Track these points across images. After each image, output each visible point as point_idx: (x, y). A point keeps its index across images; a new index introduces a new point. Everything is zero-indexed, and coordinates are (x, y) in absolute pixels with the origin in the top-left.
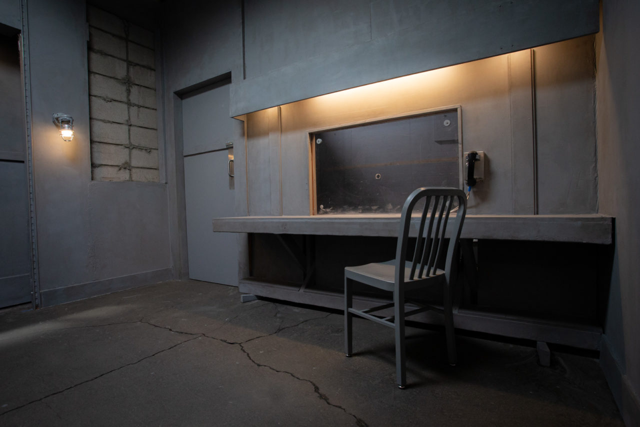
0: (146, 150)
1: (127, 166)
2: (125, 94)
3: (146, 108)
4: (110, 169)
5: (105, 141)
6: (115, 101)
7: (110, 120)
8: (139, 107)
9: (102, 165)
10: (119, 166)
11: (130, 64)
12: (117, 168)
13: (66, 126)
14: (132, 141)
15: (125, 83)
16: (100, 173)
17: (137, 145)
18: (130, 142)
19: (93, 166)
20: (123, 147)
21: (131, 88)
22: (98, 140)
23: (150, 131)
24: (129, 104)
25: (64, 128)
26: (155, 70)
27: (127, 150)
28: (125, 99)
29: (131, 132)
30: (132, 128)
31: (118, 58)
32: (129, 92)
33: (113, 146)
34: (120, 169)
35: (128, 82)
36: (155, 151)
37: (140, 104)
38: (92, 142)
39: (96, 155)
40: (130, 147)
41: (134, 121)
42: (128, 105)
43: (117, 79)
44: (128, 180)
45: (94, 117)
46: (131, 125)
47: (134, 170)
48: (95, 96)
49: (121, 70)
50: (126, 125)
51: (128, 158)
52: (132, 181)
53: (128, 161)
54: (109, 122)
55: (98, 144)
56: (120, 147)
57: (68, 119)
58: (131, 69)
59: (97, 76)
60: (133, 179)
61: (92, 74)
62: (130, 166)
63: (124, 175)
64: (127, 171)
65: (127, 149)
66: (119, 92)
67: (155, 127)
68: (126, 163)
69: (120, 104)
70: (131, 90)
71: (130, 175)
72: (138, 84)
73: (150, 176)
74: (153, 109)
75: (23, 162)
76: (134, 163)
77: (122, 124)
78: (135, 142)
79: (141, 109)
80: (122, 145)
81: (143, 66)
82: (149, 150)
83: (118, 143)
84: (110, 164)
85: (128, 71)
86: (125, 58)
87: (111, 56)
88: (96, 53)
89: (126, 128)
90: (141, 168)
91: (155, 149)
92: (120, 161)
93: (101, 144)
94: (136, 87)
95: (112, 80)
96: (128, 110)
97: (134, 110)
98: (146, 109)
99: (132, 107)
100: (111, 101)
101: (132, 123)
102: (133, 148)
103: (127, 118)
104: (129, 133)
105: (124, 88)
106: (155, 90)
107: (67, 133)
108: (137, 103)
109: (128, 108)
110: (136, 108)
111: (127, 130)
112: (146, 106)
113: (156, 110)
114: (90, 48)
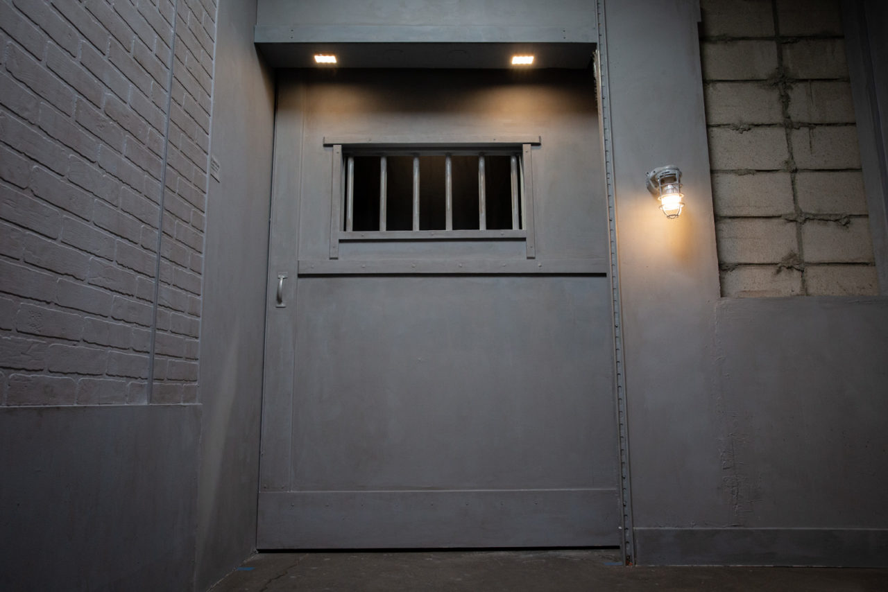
0: (836, 220)
1: (793, 264)
2: (778, 107)
3: (829, 125)
4: (756, 271)
5: (744, 213)
6: (757, 126)
7: (750, 168)
8: (811, 126)
9: (740, 264)
10: (776, 264)
11: (783, 41)
12: (773, 270)
13: (669, 187)
14: (800, 205)
15: (776, 84)
16: (740, 281)
17: (813, 212)
18: (797, 208)
19: (723, 267)
20: (781, 220)
21: (789, 92)
22: (731, 213)
23: (844, 174)
24: (789, 125)
25: (664, 192)
26: (842, 37)
27: (791, 228)
28: (778, 118)
29: (798, 187)
30: (799, 176)
31: (757, 39)
32: (785, 101)
33: (761, 222)
34: (779, 271)
35: (782, 81)
36: (860, 220)
37: (814, 120)
38: (718, 218)
39: (727, 244)
40: (799, 219)
41: (801, 160)
42: (787, 127)
43: (757, 81)
44: (798, 295)
45: (718, 168)
46: (796, 171)
47: (810, 271)
48: (719, 126)
49: (765, 60)
50: (784, 171)
51: (795, 246)
52: (807, 295)
53: (796, 251)
54: (749, 172)
55: (729, 221)
56: (775, 221)
57: (671, 172)
58: (788, 52)
59: (719, 85)
60: (811, 291)
61: (711, 85)
62: (801, 262)
63: (789, 284)
64: (796, 274)
65: (793, 224)
66: (764, 104)
67: (856, 166)
68: (792, 256)
69: (768, 131)
70: (790, 94)
71: (804, 282)
72: (805, 77)
73: (853, 281)
74: (846, 124)
75: (604, 275)
76: (810, 255)
77: (777, 171)
78: (807, 206)
79: (817, 130)
80: (779, 217)
81: (814, 37)
82: (844, 221)
83: (770, 214)
84: (756, 262)
85: (780, 57)
86: (772, 33)
87: (743, 38)
88: (714, 42)
89: (785, 178)
90: (828, 264)
91: (860, 216)
92: (777, 252)
93: (736, 222)
94: (801, 85)
95: (749, 85)
96: (788, 140)
97: (800, 136)
98: (827, 128)
99: (795, 132)
100: (749, 129)
101: (799, 166)
102: (805, 221)
103: (786, 156)
104: (793, 189)
105: (774, 95)
106: (848, 80)
107: (672, 200)
108: (806, 119)
109: (787, 135)
110: (805, 130)
111: (789, 181)
112: (828, 121)
113: (854, 124)
114: (704, 39)
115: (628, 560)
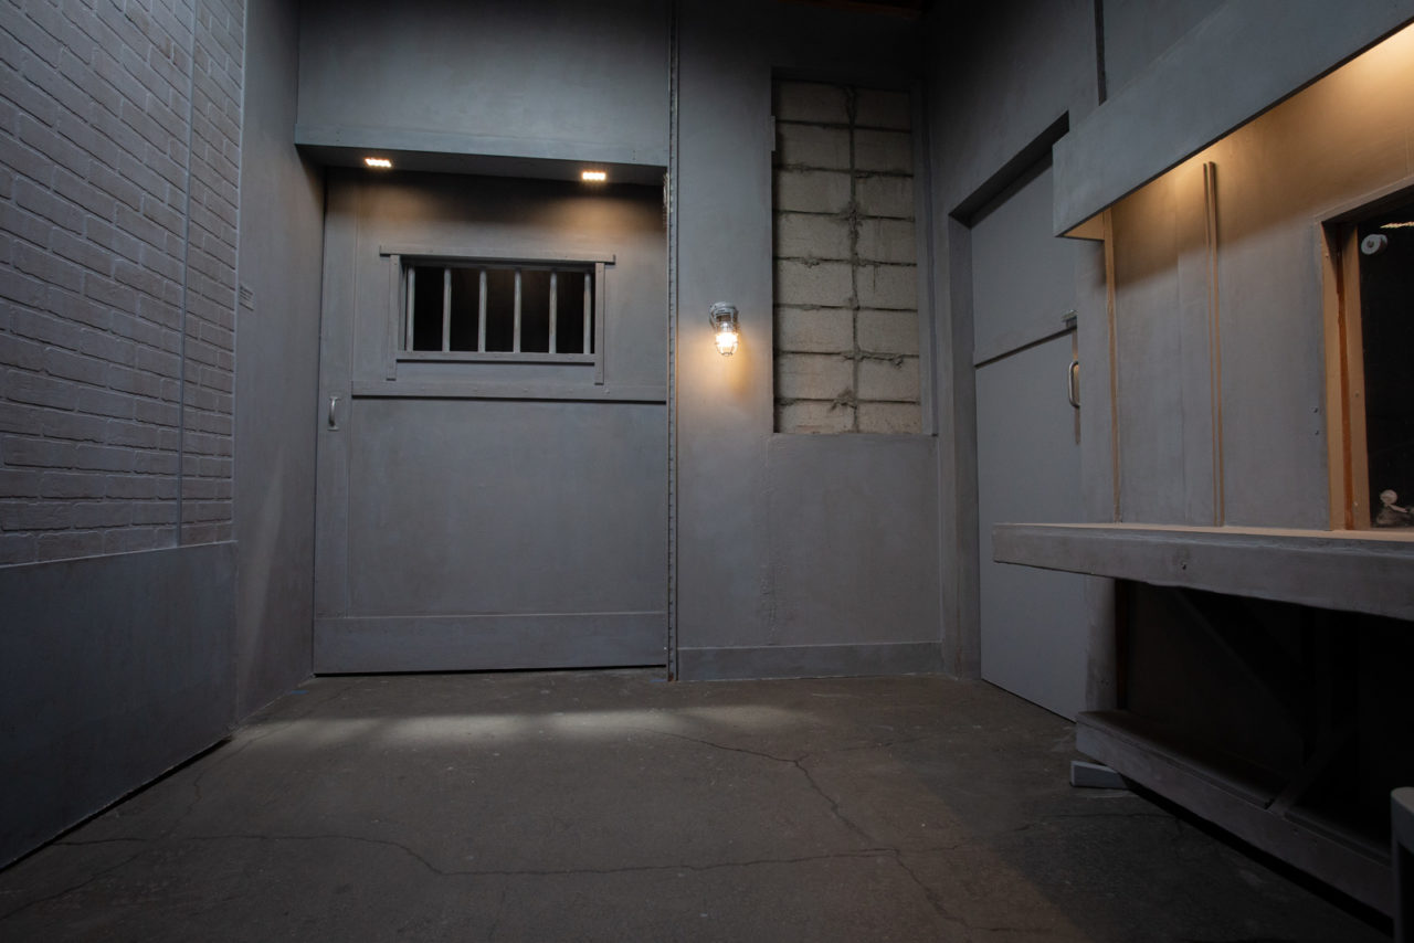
0: (890, 360)
1: (848, 400)
2: (847, 242)
3: (892, 264)
4: (813, 407)
5: (805, 349)
6: (826, 260)
7: (814, 303)
8: (876, 264)
9: (798, 399)
10: (832, 400)
11: (857, 175)
12: (828, 406)
13: (725, 324)
14: (860, 343)
15: (847, 219)
16: (792, 416)
17: (871, 351)
18: (857, 347)
19: (779, 401)
20: (840, 357)
21: (859, 228)
22: (794, 349)
23: (900, 315)
24: (856, 262)
25: (719, 329)
26: (911, 176)
27: (849, 365)
28: (846, 254)
29: (859, 325)
30: (861, 315)
31: (833, 170)
32: (855, 236)
33: (819, 359)
34: (834, 407)
35: (853, 217)
36: (911, 361)
37: (880, 259)
38: (777, 353)
39: (786, 380)
40: (857, 357)
41: (865, 298)
42: (853, 265)
43: (830, 214)
44: (849, 431)
45: (784, 302)
46: (858, 308)
47: (863, 409)
48: (788, 259)
49: (837, 193)
50: (847, 308)
51: (851, 382)
52: (858, 431)
53: (852, 389)
54: (813, 307)
55: (791, 356)
56: (835, 358)
57: (726, 310)
58: (860, 187)
59: (792, 216)
60: (862, 427)
61: (784, 215)
62: (855, 399)
63: (843, 420)
64: (850, 410)
65: (851, 361)
66: (833, 239)
67: (911, 305)
68: (847, 392)
69: (836, 266)
70: (860, 232)
71: (856, 418)
72: (875, 214)
73: (899, 419)
74: (909, 265)
75: (664, 403)
76: (865, 392)
77: (840, 308)
78: (866, 345)
79: (882, 268)
80: (839, 354)
81: (886, 174)
82: (897, 361)
83: (831, 350)
84: (813, 397)
85: (853, 192)
86: (848, 166)
87: (820, 169)
88: (791, 171)
89: (847, 315)
90: (880, 402)
91: (912, 356)
92: (833, 389)
93: (798, 357)
94: (870, 222)
95: (822, 218)
96: (853, 277)
97: (865, 273)
98: (892, 268)
99: (861, 269)
100: (818, 264)
101: (862, 304)
102: (862, 358)
103: (850, 294)
104: (854, 327)
105: (845, 230)
106: (913, 220)
107: (727, 339)
108: (871, 257)
109: (853, 271)
110: (870, 268)
111: (851, 319)
112: (893, 260)
113: (915, 265)
114: (778, 165)
115: (670, 677)
